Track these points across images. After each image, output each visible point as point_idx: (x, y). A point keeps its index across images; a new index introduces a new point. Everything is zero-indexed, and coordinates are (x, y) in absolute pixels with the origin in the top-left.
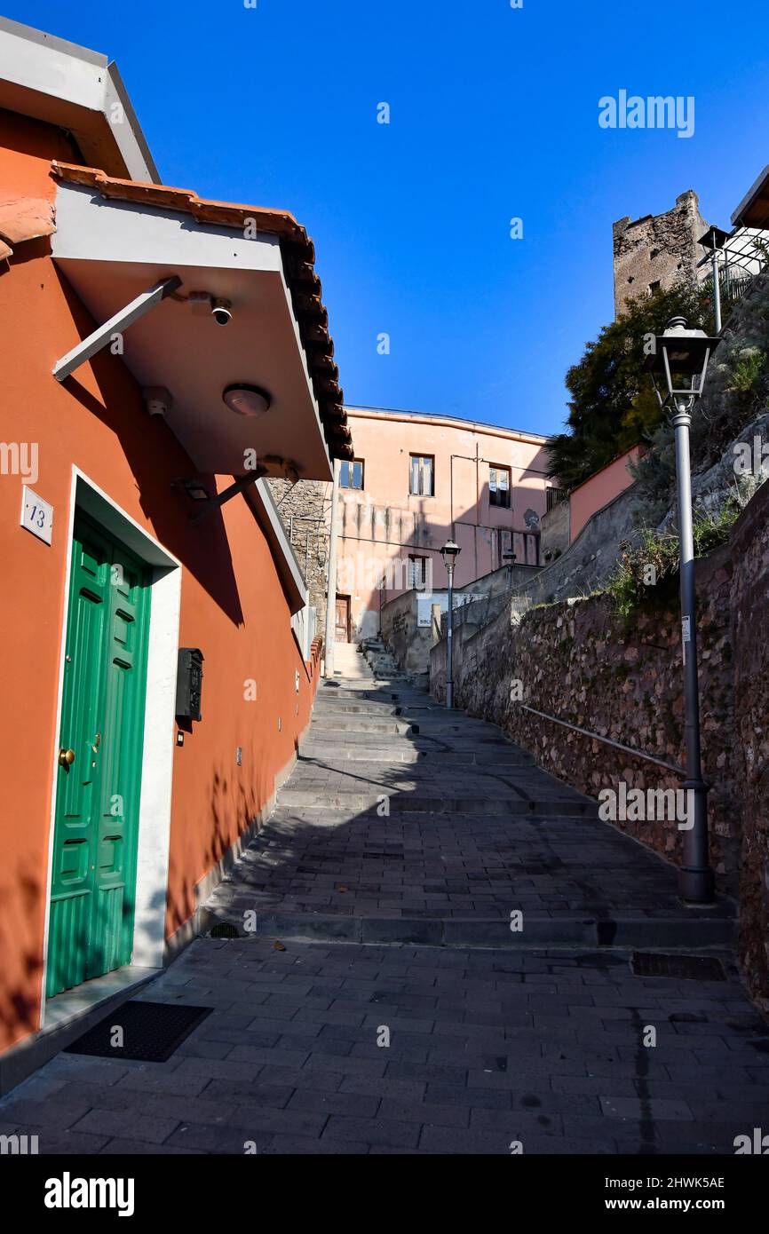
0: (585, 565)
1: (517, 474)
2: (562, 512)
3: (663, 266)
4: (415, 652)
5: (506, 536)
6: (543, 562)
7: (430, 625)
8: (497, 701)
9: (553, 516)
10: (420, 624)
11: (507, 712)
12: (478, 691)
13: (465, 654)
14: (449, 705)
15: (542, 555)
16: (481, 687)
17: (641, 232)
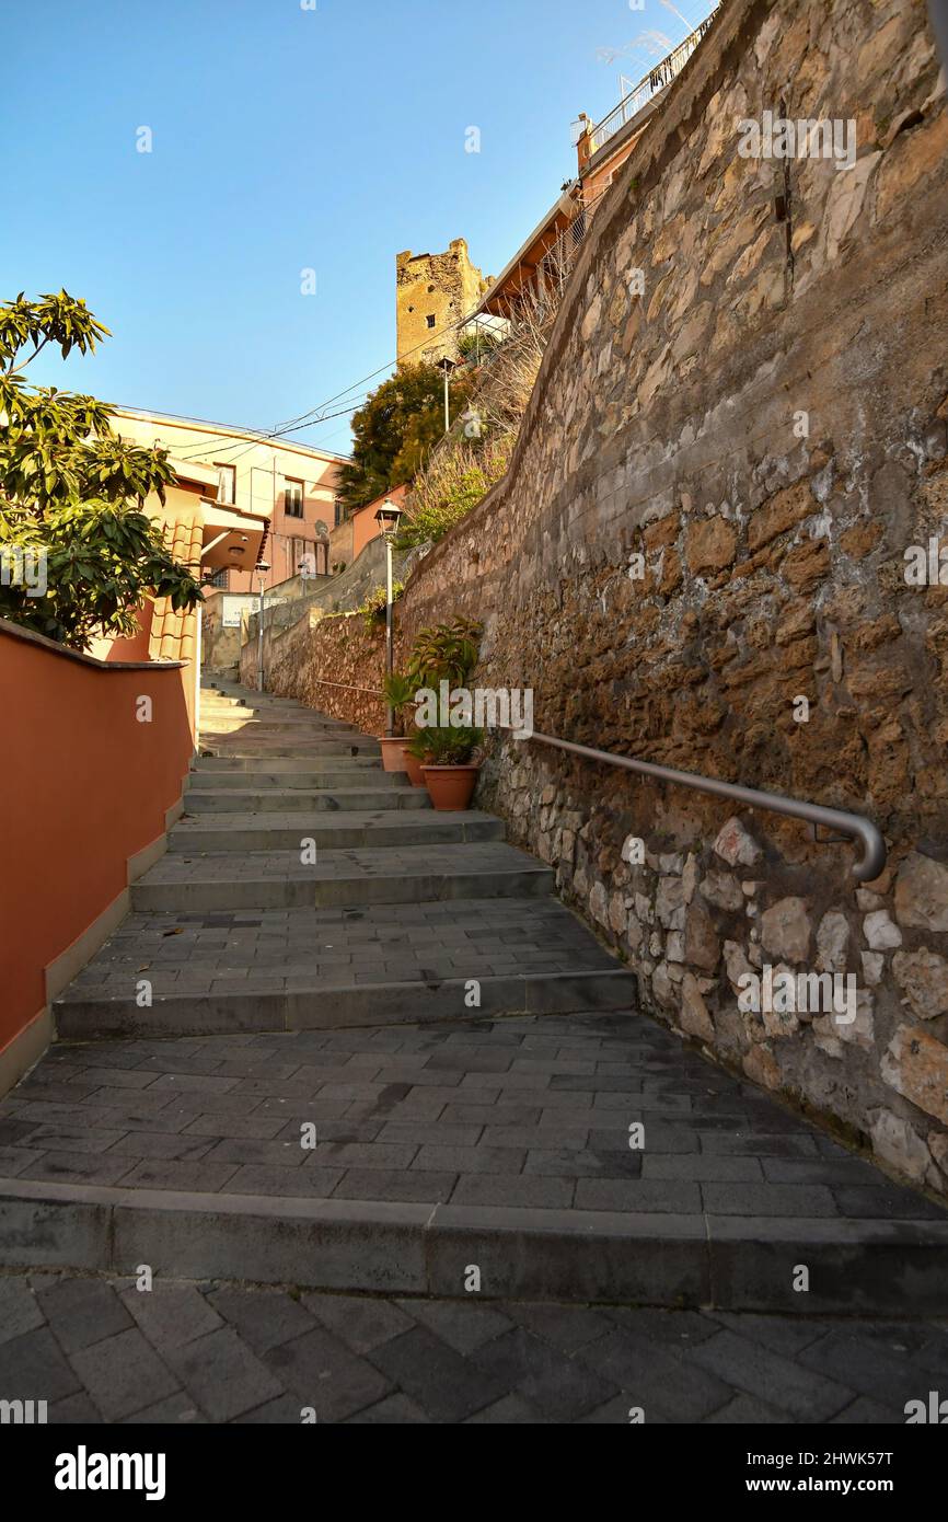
0: (363, 581)
1: (309, 487)
2: (346, 530)
3: (438, 302)
4: (222, 650)
5: (299, 544)
6: (331, 572)
7: (238, 625)
8: (299, 683)
9: (339, 533)
10: (224, 625)
11: (306, 689)
12: (284, 678)
13: (273, 649)
14: (260, 689)
15: (330, 565)
16: (286, 673)
17: (419, 267)
